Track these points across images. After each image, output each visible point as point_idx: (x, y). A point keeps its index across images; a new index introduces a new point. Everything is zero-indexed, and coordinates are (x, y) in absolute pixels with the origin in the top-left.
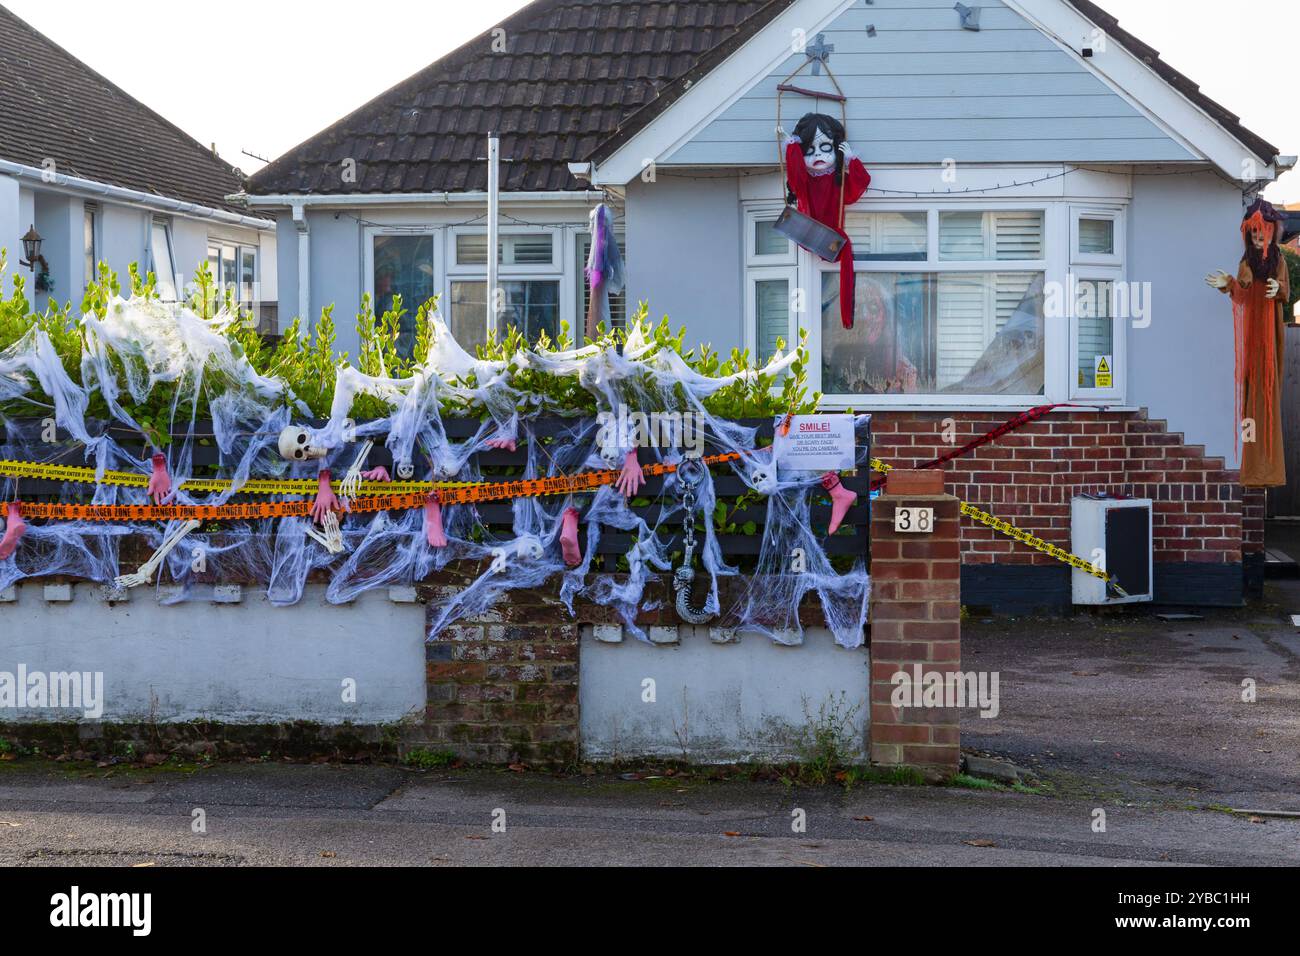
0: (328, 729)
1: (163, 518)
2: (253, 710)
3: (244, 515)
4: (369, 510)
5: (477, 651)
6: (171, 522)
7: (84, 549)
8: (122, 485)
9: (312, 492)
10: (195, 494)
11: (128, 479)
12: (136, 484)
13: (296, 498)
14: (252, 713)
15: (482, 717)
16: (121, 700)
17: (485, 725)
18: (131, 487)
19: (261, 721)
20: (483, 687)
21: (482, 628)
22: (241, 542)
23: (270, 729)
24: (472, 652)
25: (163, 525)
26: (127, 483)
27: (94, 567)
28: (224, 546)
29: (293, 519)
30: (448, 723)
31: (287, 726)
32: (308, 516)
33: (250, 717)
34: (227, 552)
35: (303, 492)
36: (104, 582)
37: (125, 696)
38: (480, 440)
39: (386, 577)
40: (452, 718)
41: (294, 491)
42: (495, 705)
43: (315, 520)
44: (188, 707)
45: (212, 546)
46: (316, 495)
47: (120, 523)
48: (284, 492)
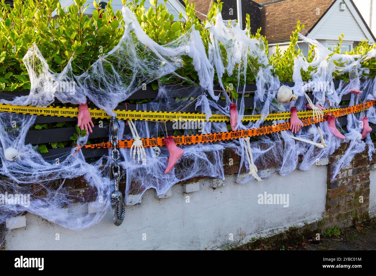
0: (300, 228)
1: (236, 138)
2: (271, 227)
3: (267, 132)
4: (309, 125)
5: (345, 182)
6: (240, 139)
7: (208, 160)
8: (214, 121)
9: (288, 118)
10: (245, 123)
11: (216, 118)
12: (220, 120)
13: (283, 121)
14: (271, 229)
15: (345, 209)
16: (218, 238)
17: (346, 212)
18: (218, 122)
19: (277, 232)
20: (346, 196)
21: (346, 171)
22: (272, 146)
23: (281, 235)
24: (343, 182)
25: (237, 142)
26: (216, 120)
27: (213, 170)
28: (266, 149)
29: (285, 132)
30: (336, 215)
31: (287, 232)
32: (289, 129)
33: (270, 231)
34: (267, 152)
35: (285, 118)
36: (218, 177)
37: (220, 236)
38: (342, 90)
39: (322, 155)
40: (338, 212)
41: (282, 118)
42: (349, 203)
43: (293, 131)
44: (247, 234)
45: (261, 150)
46: (290, 119)
47: (218, 142)
48: (278, 118)
